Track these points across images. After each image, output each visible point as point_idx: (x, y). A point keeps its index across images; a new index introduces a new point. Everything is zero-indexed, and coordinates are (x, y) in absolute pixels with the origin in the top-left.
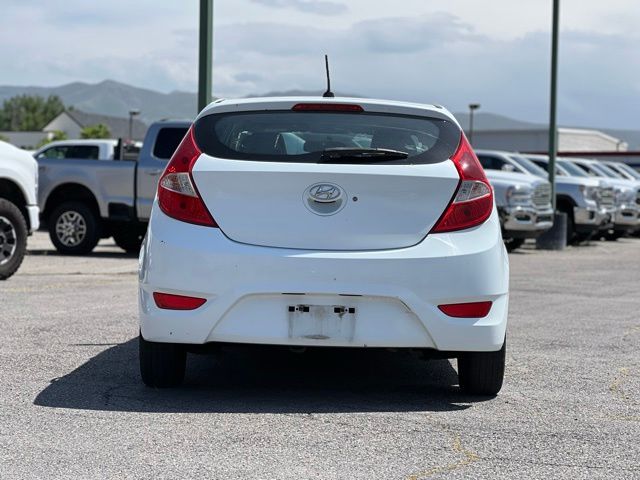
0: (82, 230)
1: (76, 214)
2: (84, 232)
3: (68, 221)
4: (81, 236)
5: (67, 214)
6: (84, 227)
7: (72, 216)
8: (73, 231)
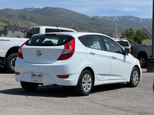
0: (144, 62)
1: (143, 58)
2: (145, 63)
3: (142, 60)
4: (144, 63)
5: (141, 58)
6: (145, 61)
7: (142, 59)
8: (142, 62)
